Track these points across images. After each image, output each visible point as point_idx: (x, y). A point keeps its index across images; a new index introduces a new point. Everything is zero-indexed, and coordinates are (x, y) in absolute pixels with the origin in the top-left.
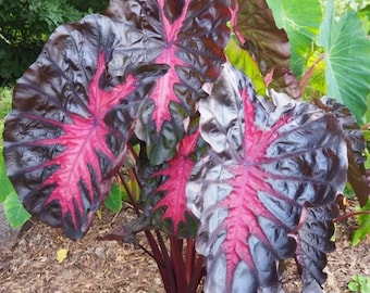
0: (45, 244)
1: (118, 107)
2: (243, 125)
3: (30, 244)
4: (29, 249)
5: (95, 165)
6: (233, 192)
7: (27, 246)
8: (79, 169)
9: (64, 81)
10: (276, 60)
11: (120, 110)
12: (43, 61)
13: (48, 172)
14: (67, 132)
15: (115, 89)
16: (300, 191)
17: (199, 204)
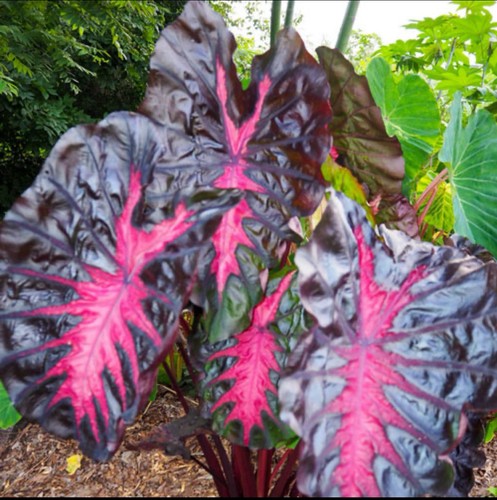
0: (49, 448)
1: (163, 256)
2: (358, 282)
3: (28, 449)
4: (26, 456)
5: (128, 346)
6: (347, 388)
7: (23, 450)
8: (103, 353)
9: (77, 217)
10: (384, 182)
11: (167, 261)
12: (43, 184)
13: (54, 356)
14: (83, 294)
15: (158, 228)
16: (449, 384)
17: (300, 413)
